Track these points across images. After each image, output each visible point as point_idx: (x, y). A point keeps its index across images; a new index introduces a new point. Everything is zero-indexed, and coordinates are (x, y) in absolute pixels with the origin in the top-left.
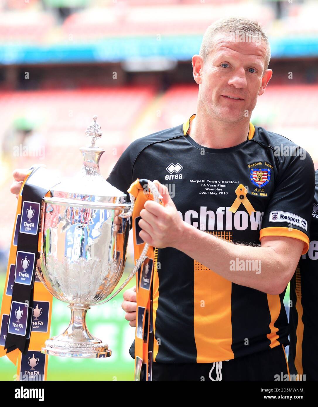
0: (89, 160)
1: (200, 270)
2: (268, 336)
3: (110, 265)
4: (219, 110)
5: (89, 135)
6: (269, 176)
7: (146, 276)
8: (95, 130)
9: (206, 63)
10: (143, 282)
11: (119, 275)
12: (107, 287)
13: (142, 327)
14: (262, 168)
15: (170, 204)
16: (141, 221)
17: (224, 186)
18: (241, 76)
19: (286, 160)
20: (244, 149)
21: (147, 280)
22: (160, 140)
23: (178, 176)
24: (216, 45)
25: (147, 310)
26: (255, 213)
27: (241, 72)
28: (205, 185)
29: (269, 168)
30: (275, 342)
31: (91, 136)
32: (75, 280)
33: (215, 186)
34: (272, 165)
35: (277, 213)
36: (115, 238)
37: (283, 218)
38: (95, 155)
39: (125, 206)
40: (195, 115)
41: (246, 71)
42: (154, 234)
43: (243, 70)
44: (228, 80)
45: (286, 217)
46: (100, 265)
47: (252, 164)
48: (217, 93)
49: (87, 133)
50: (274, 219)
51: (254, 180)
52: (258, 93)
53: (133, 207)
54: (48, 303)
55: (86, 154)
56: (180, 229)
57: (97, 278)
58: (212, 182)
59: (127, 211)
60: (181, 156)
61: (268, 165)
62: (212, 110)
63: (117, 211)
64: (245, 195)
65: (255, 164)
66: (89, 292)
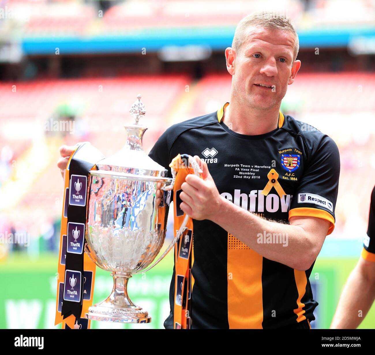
0: (133, 136)
1: (233, 249)
2: (295, 311)
3: (152, 235)
4: (252, 98)
5: (134, 113)
6: (299, 161)
7: (185, 246)
8: (139, 109)
9: (239, 54)
10: (182, 252)
11: (160, 245)
12: (149, 255)
13: (181, 294)
14: (292, 154)
15: (209, 179)
16: (182, 194)
17: (257, 170)
18: (272, 64)
19: (314, 147)
20: (275, 136)
21: (186, 250)
22: (196, 126)
23: (213, 160)
24: (248, 37)
25: (186, 278)
26: (285, 196)
27: (272, 61)
28: (239, 169)
29: (299, 154)
30: (301, 316)
31: (136, 114)
32: (119, 249)
33: (248, 170)
34: (302, 151)
35: (305, 195)
36: (157, 210)
37: (310, 200)
38: (139, 132)
39: (167, 180)
40: (229, 103)
41: (277, 60)
42: (194, 205)
43: (273, 59)
44: (260, 69)
45: (313, 199)
46: (143, 235)
47: (283, 150)
48: (250, 82)
49: (131, 111)
50: (302, 200)
51: (285, 165)
52: (288, 82)
53: (174, 180)
54: (91, 273)
55: (130, 130)
56: (218, 202)
57: (139, 247)
58: (246, 167)
59: (168, 184)
60: (216, 142)
61: (297, 151)
62: (245, 99)
63: (159, 184)
64: (276, 179)
65: (285, 150)
66: (132, 260)
